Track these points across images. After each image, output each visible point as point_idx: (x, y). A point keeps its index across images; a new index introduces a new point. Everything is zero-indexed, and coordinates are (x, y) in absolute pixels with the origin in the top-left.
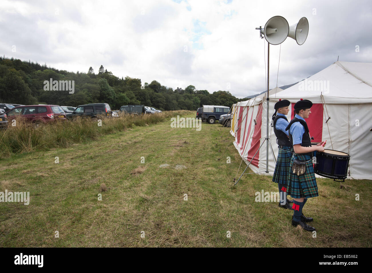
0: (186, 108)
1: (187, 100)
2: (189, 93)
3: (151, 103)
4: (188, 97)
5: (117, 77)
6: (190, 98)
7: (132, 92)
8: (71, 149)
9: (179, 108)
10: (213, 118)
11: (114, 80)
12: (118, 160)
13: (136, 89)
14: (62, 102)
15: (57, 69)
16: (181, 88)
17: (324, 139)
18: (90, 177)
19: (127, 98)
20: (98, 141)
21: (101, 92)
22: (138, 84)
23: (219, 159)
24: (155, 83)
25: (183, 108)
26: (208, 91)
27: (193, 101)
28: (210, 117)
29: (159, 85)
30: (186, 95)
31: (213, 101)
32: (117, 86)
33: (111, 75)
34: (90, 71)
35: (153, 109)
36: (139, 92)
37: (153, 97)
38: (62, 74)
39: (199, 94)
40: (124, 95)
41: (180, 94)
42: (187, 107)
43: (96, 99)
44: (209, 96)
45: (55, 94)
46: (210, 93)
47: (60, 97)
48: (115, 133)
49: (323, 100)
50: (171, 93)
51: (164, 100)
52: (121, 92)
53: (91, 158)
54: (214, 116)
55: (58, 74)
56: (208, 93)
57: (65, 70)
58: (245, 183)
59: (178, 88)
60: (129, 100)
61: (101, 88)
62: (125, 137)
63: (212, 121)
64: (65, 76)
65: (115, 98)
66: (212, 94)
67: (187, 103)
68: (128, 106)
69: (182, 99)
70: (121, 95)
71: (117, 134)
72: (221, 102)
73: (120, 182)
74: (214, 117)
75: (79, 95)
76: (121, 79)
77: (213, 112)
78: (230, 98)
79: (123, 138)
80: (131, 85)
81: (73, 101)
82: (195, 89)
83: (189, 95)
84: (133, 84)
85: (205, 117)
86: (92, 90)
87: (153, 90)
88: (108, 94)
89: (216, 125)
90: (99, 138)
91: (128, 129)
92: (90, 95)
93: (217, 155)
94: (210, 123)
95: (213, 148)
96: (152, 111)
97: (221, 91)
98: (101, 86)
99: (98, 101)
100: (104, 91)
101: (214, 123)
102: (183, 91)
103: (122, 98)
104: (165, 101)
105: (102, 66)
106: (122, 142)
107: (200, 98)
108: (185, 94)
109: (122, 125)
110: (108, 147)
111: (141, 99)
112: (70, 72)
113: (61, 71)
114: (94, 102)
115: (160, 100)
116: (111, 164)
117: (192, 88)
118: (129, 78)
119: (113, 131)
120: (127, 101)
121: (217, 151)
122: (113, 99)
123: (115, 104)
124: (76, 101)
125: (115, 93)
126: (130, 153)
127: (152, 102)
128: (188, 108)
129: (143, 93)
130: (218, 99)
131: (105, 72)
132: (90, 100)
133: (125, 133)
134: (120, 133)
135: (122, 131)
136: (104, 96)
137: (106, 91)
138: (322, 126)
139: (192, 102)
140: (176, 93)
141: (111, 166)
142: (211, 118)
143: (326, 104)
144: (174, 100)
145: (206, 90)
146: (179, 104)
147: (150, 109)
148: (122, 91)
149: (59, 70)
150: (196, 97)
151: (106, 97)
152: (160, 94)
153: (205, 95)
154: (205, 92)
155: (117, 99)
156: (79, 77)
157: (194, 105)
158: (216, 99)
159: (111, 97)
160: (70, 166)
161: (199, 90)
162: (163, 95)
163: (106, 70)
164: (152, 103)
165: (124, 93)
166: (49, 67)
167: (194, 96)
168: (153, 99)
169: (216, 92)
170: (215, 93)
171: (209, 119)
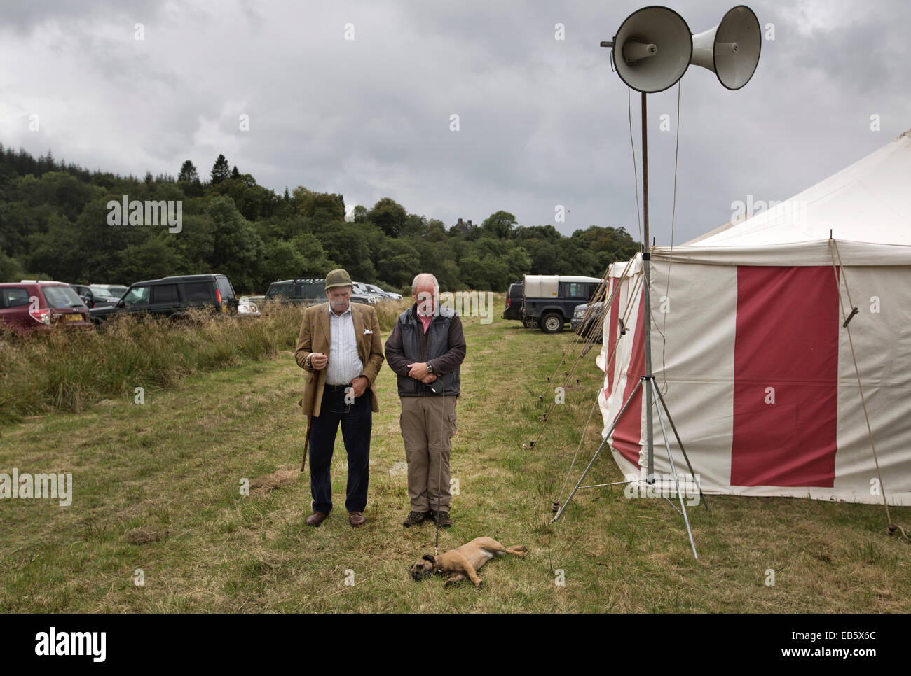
0: (485, 285)
1: (489, 259)
2: (495, 236)
3: (374, 272)
4: (490, 248)
5: (270, 190)
6: (497, 251)
7: (313, 236)
8: (89, 417)
9: (463, 284)
10: (555, 314)
11: (259, 200)
12: (223, 448)
13: (327, 228)
14: (97, 270)
15: (83, 170)
16: (470, 222)
17: (844, 377)
18: (123, 501)
19: (299, 257)
20: (179, 391)
21: (217, 237)
22: (334, 212)
23: (532, 444)
24: (387, 207)
25: (475, 283)
26: (557, 230)
27: (510, 262)
28: (547, 313)
29: (400, 212)
30: (485, 244)
31: (572, 259)
32: (269, 217)
33: (250, 186)
34: (186, 174)
35: (375, 288)
36: (337, 237)
37: (382, 250)
38: (100, 184)
39: (528, 240)
40: (288, 245)
41: (467, 239)
42: (490, 281)
43: (201, 261)
44: (558, 245)
45: (78, 246)
46: (562, 235)
47: (90, 256)
48: (239, 366)
49: (836, 256)
50: (439, 239)
51: (415, 259)
52: (279, 236)
53: (145, 444)
54: (559, 307)
55: (87, 186)
56: (558, 236)
57: (110, 172)
58: (588, 515)
59: (460, 220)
60: (305, 263)
61: (219, 226)
62: (265, 377)
63: (552, 323)
64: (108, 189)
65: (262, 257)
66: (568, 239)
67: (490, 269)
68: (291, 280)
69: (472, 257)
70: (278, 247)
71: (242, 370)
72: (597, 261)
73: (207, 513)
74: (559, 312)
75: (148, 250)
76: (283, 195)
77: (556, 296)
78: (626, 249)
79: (259, 381)
80: (311, 216)
81: (130, 267)
82: (516, 223)
83: (496, 242)
84: (316, 213)
85: (531, 313)
86: (189, 232)
87: (379, 230)
88: (240, 244)
89: (564, 337)
90: (182, 383)
91: (281, 353)
92: (181, 249)
93: (531, 431)
94: (546, 331)
95: (525, 410)
96: (370, 297)
97: (597, 228)
98: (218, 221)
99: (207, 265)
100: (228, 234)
101: (560, 331)
102: (476, 229)
103: (283, 255)
104: (418, 262)
105: (222, 157)
106: (253, 392)
107: (532, 251)
108: (483, 240)
109: (265, 341)
110: (204, 409)
111: (341, 258)
112: (123, 178)
113: (95, 174)
114: (195, 269)
115: (405, 258)
116: (198, 461)
117: (506, 222)
118: (308, 192)
119: (232, 361)
120: (297, 264)
121: (536, 419)
122: (255, 258)
123: (262, 274)
124: (140, 268)
125: (262, 242)
126: (268, 428)
127: (377, 267)
128: (492, 285)
129: (348, 237)
130: (588, 254)
131: (232, 177)
132: (183, 264)
133: (267, 365)
134: (253, 365)
135: (261, 359)
136: (227, 250)
137: (233, 235)
138: (837, 338)
139: (504, 265)
140: (454, 238)
141: (197, 466)
142: (548, 315)
143: (844, 266)
144: (448, 259)
145: (549, 227)
146: (462, 273)
147: (365, 289)
148: (283, 233)
149: (92, 172)
150: (519, 249)
151: (233, 255)
152: (402, 241)
153: (546, 242)
154: (547, 233)
155: (266, 258)
156: (151, 193)
157: (510, 275)
158: (583, 254)
159: (247, 254)
160: (72, 467)
161: (527, 225)
162: (413, 245)
163: (235, 170)
164: (378, 271)
165: (289, 239)
166: (60, 165)
167: (511, 247)
168: (379, 259)
169: (584, 230)
170: (578, 234)
171: (543, 320)
